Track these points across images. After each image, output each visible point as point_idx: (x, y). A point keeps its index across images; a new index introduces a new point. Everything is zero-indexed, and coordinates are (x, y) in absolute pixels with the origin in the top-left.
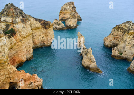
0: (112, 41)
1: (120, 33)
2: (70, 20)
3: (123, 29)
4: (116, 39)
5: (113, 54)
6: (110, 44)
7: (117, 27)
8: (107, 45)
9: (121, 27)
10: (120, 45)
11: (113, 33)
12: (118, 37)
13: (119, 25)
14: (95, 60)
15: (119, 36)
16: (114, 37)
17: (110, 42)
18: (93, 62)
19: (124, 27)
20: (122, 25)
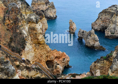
0: (101, 24)
1: (108, 17)
2: (50, 11)
3: (110, 12)
4: (104, 22)
5: (106, 35)
6: (99, 27)
7: (104, 11)
8: (97, 29)
9: (108, 11)
10: (110, 26)
11: (101, 17)
12: (105, 21)
13: (106, 9)
14: (98, 39)
15: (106, 19)
16: (103, 21)
17: (99, 25)
18: (96, 41)
19: (111, 11)
20: (108, 9)
